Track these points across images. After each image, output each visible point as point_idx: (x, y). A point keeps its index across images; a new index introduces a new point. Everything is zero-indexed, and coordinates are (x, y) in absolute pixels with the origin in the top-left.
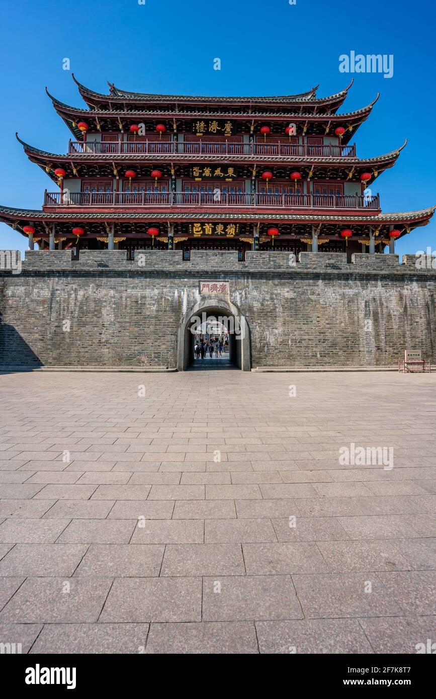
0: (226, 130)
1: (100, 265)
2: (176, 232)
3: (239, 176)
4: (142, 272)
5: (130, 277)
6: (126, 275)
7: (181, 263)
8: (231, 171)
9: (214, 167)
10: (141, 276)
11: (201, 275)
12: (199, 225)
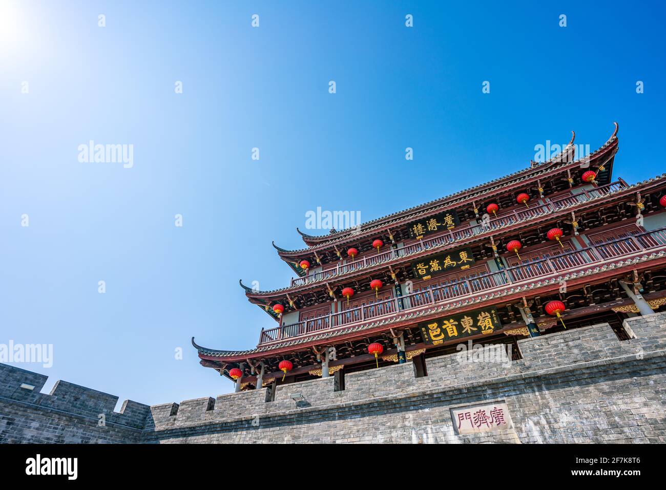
0: (447, 223)
1: (300, 404)
2: (407, 344)
3: (476, 259)
4: (356, 406)
5: (340, 418)
6: (334, 416)
7: (415, 382)
8: (463, 256)
9: (440, 257)
10: (356, 414)
11: (451, 396)
12: (435, 325)
